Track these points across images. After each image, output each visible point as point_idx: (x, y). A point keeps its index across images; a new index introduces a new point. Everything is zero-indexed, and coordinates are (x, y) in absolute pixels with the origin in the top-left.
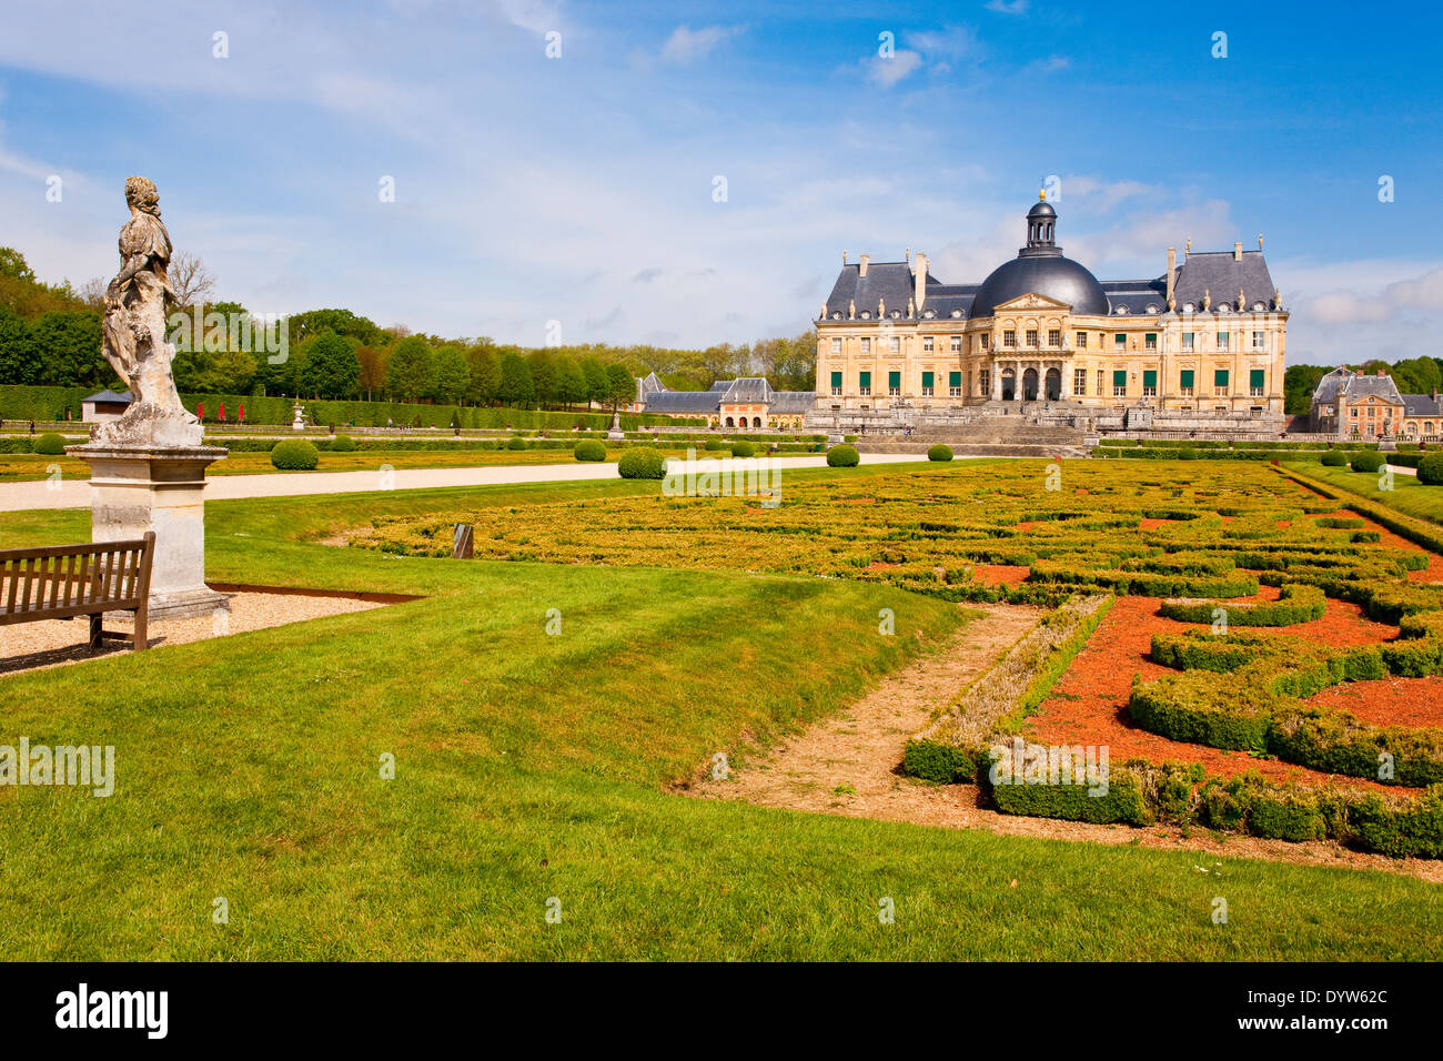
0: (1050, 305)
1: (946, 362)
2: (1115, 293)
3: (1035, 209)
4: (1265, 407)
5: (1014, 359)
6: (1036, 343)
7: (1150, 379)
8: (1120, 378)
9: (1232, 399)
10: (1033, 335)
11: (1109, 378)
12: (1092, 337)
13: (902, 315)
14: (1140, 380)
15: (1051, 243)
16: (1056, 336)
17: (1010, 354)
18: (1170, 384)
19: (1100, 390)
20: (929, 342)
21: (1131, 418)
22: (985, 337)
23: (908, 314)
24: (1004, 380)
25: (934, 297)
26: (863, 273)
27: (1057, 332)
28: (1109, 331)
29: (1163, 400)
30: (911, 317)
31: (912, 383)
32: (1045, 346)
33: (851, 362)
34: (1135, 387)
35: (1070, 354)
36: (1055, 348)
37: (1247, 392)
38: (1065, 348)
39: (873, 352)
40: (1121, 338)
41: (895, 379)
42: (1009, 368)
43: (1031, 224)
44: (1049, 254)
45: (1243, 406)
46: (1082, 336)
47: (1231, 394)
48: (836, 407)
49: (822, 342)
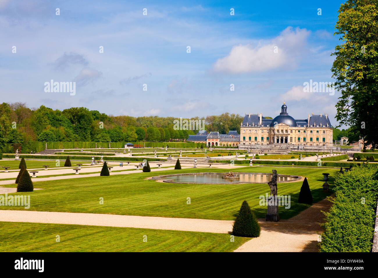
0: (286, 125)
1: (266, 136)
2: (298, 122)
3: (283, 106)
4: (325, 145)
5: (279, 135)
6: (283, 132)
7: (305, 139)
8: (299, 139)
9: (319, 143)
10: (282, 131)
11: (297, 139)
12: (294, 131)
13: (257, 125)
14: (303, 139)
15: (286, 113)
16: (287, 131)
17: (278, 134)
18: (308, 140)
19: (295, 141)
20: (263, 131)
21: (299, 147)
22: (273, 131)
23: (258, 125)
24: (277, 139)
25: (263, 122)
26: (249, 117)
27: (287, 130)
28: (297, 130)
29: (307, 143)
30: (259, 126)
31: (259, 139)
32: (285, 133)
33: (247, 135)
34: (302, 140)
35: (289, 134)
36: (286, 133)
37: (322, 142)
38: (288, 133)
39: (251, 133)
40: (299, 131)
41: (256, 138)
42: (278, 137)
43: (282, 109)
44: (286, 115)
45: (321, 144)
46: (291, 131)
47: (319, 142)
48: (244, 144)
49: (241, 131)
